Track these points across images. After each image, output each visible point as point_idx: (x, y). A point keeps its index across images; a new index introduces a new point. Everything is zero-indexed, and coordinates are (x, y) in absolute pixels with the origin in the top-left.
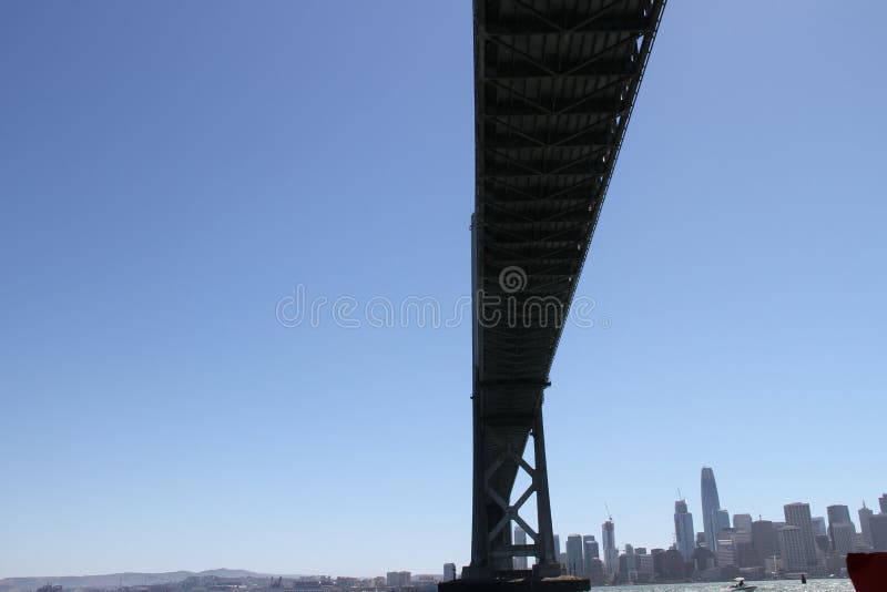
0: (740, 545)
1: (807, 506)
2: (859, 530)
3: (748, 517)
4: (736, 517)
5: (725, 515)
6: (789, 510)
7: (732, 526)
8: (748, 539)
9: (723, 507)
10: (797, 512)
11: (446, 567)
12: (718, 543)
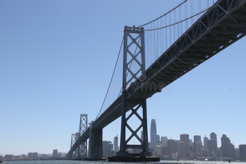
0: (164, 148)
1: (188, 135)
2: (203, 144)
3: (166, 138)
4: (162, 137)
5: (159, 136)
6: (182, 136)
7: (160, 141)
8: (166, 146)
9: (158, 134)
10: (184, 137)
11: (54, 151)
12: (155, 147)
